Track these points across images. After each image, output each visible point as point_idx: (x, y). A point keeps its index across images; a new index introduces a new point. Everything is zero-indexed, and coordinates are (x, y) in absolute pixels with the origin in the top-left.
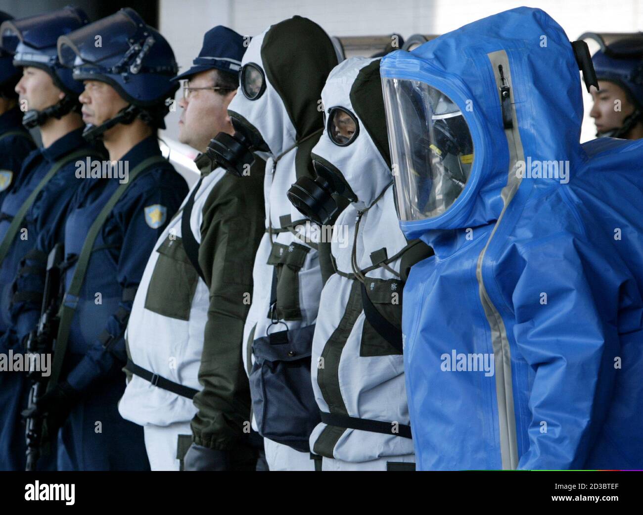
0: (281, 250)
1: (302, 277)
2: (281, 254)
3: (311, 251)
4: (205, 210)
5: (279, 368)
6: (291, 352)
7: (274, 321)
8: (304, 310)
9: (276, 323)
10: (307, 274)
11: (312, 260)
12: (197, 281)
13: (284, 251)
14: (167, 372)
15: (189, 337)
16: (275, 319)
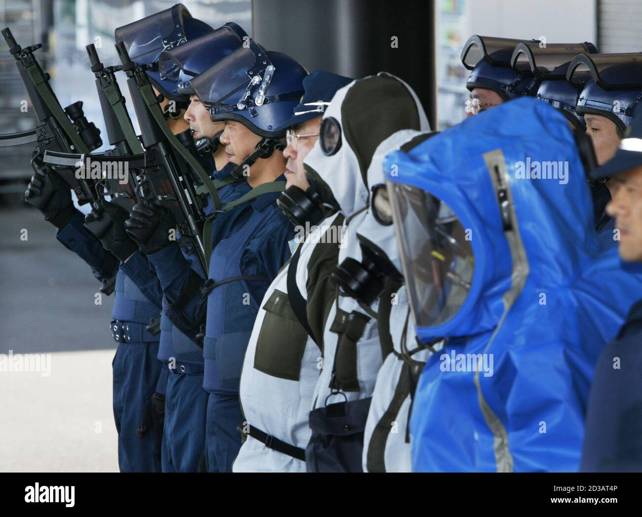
0: (344, 318)
1: (361, 347)
2: (343, 322)
3: (371, 321)
4: (310, 265)
5: (332, 442)
6: (346, 426)
7: (334, 391)
8: (362, 382)
9: (335, 394)
10: (365, 345)
11: (372, 329)
12: (306, 339)
13: (346, 318)
14: (280, 432)
15: (300, 397)
16: (335, 388)
